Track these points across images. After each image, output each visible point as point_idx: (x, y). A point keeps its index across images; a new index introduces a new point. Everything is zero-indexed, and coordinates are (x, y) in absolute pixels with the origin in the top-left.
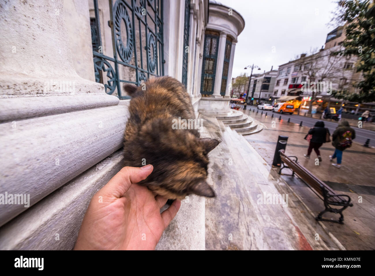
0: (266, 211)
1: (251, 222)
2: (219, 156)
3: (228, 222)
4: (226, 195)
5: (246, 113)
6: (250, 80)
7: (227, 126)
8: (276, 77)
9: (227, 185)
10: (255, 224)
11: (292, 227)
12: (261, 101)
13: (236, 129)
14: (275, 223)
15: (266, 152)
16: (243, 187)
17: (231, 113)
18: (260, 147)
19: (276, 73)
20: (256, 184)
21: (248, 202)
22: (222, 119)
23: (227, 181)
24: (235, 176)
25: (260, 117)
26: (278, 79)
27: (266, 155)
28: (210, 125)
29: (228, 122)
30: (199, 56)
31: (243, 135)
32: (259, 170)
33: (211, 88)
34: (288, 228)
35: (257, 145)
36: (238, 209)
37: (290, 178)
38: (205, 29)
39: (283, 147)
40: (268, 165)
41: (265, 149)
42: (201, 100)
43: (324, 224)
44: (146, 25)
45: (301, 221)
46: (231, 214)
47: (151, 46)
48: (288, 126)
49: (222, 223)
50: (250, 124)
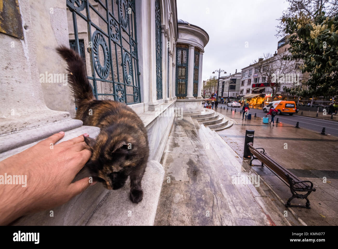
0: (238, 202)
1: (224, 214)
2: (194, 152)
3: (203, 216)
4: (201, 190)
5: (218, 110)
6: (219, 82)
7: (202, 124)
8: (240, 78)
9: (201, 180)
10: (227, 216)
11: (264, 216)
12: (230, 99)
13: (210, 126)
14: (247, 214)
15: (237, 146)
16: (216, 181)
17: (204, 112)
18: (232, 141)
19: (240, 75)
20: (229, 176)
21: (222, 195)
22: (196, 118)
23: (202, 176)
24: (208, 170)
25: (230, 113)
26: (242, 80)
27: (237, 148)
28: (185, 123)
29: (201, 120)
30: (172, 65)
31: (216, 131)
32: (231, 163)
33: (185, 91)
34: (260, 217)
35: (229, 139)
36: (213, 203)
37: (260, 169)
38: (176, 43)
39: (251, 140)
40: (240, 158)
41: (236, 143)
42: (177, 101)
43: (293, 210)
44: (121, 47)
45: (272, 209)
46: (206, 208)
47: (127, 63)
48: (256, 120)
49: (198, 218)
50: (221, 120)
